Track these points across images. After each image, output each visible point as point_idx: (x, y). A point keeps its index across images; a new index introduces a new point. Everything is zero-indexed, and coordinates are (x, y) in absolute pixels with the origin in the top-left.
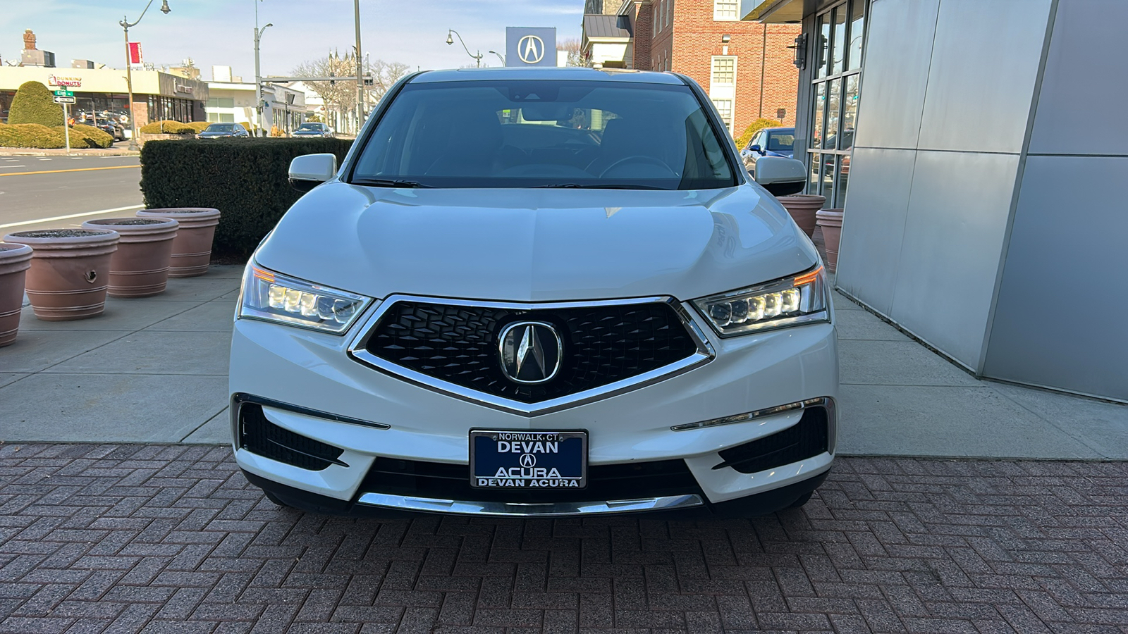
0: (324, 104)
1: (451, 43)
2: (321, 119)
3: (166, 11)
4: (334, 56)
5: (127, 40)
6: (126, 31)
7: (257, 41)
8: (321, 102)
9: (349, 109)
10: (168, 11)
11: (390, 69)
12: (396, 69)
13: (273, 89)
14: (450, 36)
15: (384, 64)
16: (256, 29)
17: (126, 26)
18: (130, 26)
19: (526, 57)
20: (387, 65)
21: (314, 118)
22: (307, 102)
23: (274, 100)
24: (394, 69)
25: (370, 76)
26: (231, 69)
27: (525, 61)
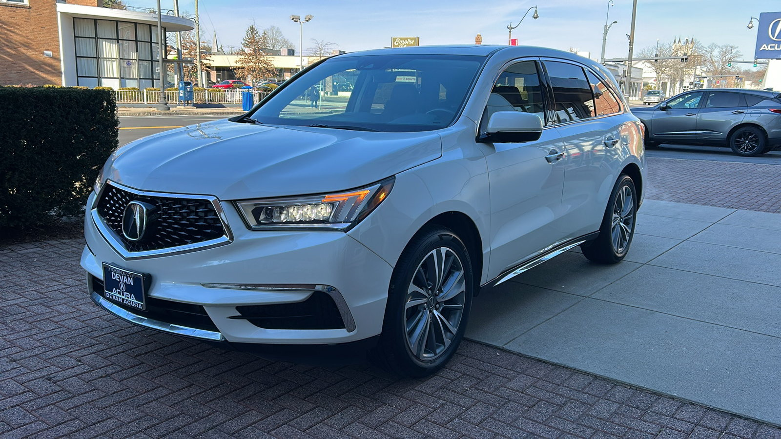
0: (656, 77)
1: (751, 27)
2: (653, 87)
3: (536, 18)
4: (677, 41)
5: (510, 38)
6: (510, 32)
7: (605, 34)
8: (654, 75)
9: (677, 80)
10: (537, 18)
11: (721, 50)
12: (726, 49)
13: (618, 67)
14: (751, 22)
15: (716, 46)
16: (606, 26)
17: (511, 29)
18: (513, 28)
19: (775, 36)
20: (719, 47)
21: (648, 87)
22: (644, 75)
23: (617, 74)
24: (724, 50)
25: (686, 55)
26: (590, 54)
27: (774, 39)
